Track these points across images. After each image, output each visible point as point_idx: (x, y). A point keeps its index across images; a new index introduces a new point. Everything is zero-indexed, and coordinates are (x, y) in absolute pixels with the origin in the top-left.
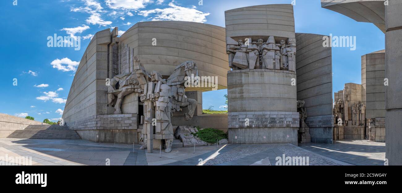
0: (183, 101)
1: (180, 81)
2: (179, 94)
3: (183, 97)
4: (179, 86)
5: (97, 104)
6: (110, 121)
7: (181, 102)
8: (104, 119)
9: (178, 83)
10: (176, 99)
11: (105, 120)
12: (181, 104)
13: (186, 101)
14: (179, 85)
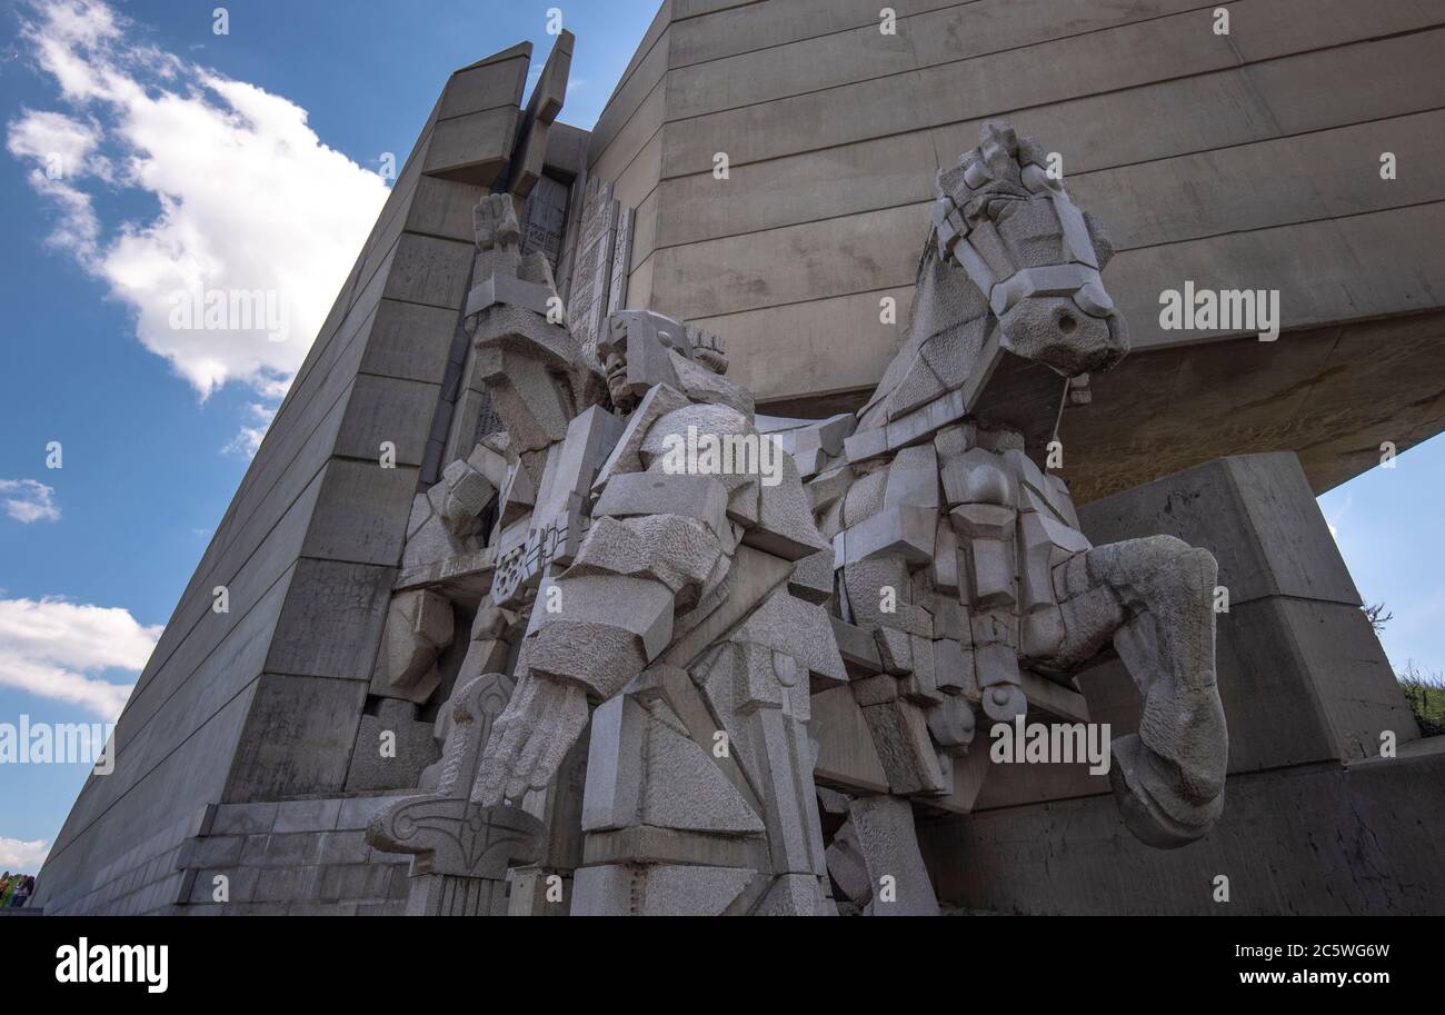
0: (1039, 590)
1: (950, 382)
2: (970, 514)
3: (1031, 543)
4: (957, 437)
5: (261, 689)
6: (325, 870)
7: (1017, 602)
8: (275, 851)
9: (940, 413)
10: (946, 568)
11: (275, 860)
12: (1025, 630)
13: (1079, 580)
14: (956, 422)
